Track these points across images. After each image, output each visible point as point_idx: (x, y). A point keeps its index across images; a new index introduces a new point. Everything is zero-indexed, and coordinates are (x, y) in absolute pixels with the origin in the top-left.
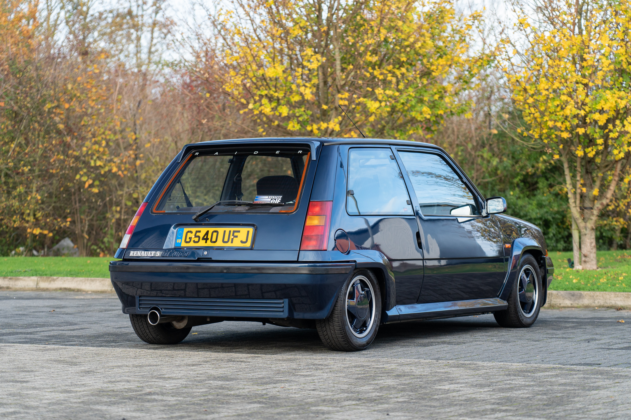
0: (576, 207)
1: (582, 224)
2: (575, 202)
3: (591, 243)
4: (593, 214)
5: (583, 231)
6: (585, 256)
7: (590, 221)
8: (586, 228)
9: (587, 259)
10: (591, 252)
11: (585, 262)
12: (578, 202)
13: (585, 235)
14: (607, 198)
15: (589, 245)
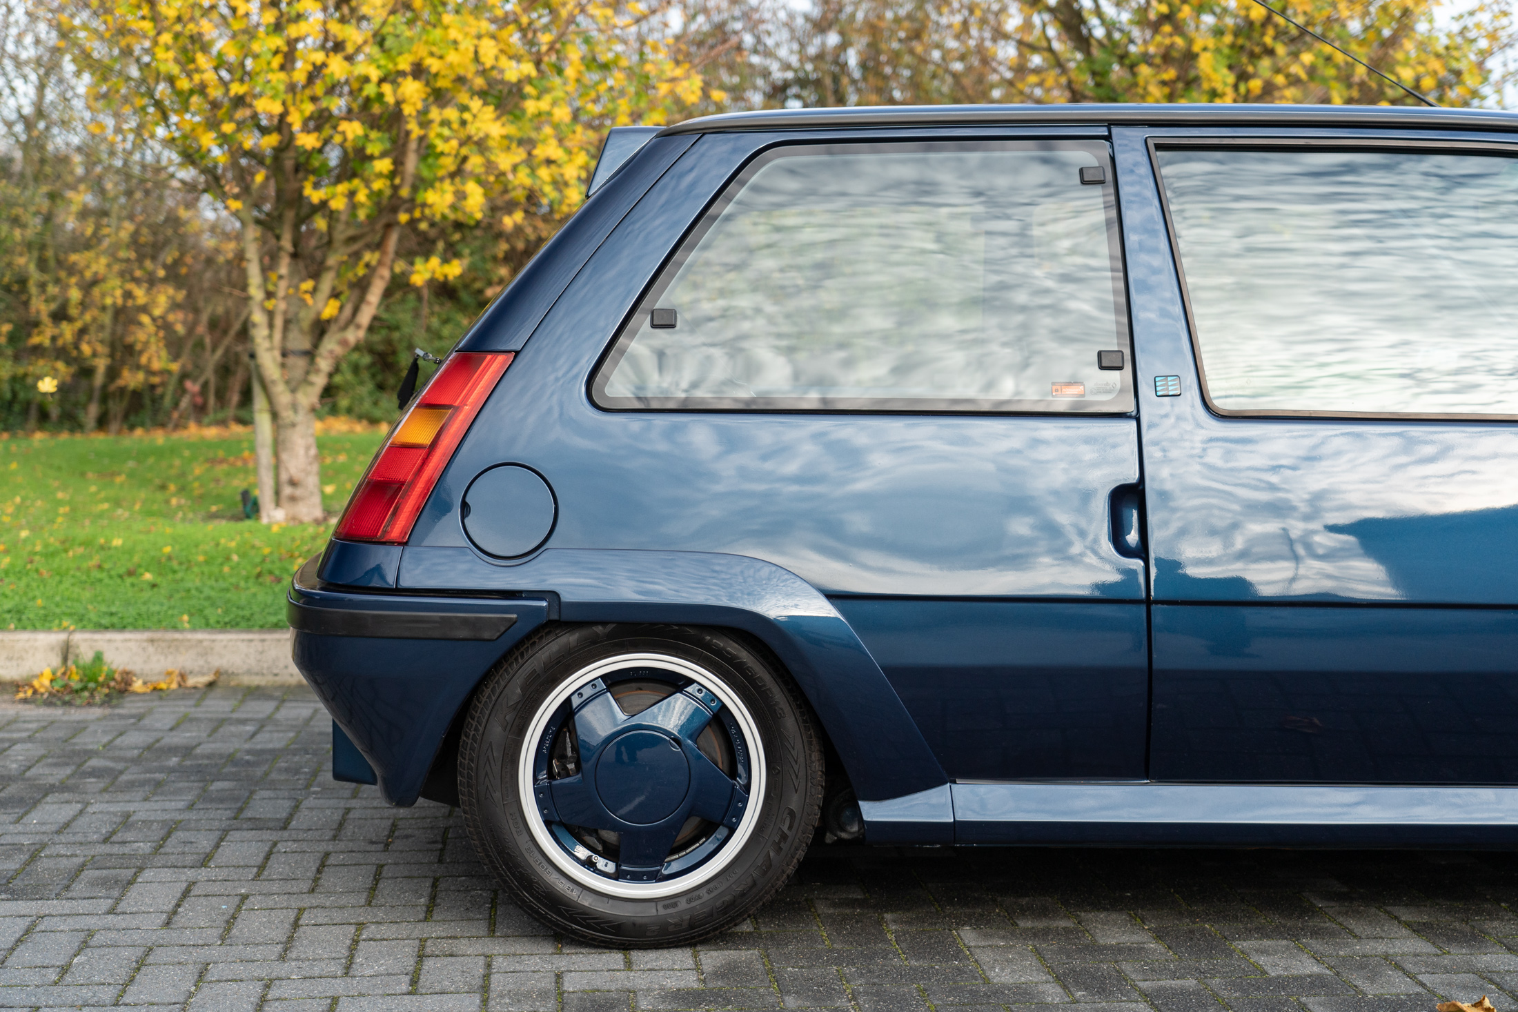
0: (271, 349)
1: (283, 396)
2: (270, 337)
3: (308, 448)
4: (318, 371)
5: (287, 415)
6: (293, 483)
7: (310, 389)
8: (294, 407)
9: (298, 492)
10: (308, 473)
11: (293, 499)
12: (278, 335)
13: (293, 425)
14: (358, 327)
15: (301, 452)
